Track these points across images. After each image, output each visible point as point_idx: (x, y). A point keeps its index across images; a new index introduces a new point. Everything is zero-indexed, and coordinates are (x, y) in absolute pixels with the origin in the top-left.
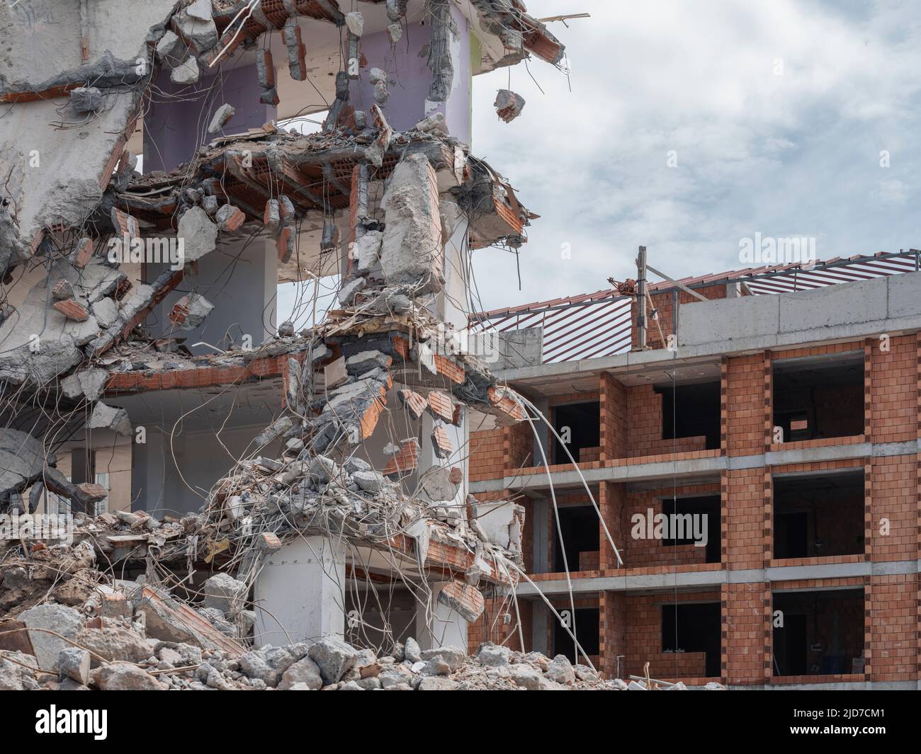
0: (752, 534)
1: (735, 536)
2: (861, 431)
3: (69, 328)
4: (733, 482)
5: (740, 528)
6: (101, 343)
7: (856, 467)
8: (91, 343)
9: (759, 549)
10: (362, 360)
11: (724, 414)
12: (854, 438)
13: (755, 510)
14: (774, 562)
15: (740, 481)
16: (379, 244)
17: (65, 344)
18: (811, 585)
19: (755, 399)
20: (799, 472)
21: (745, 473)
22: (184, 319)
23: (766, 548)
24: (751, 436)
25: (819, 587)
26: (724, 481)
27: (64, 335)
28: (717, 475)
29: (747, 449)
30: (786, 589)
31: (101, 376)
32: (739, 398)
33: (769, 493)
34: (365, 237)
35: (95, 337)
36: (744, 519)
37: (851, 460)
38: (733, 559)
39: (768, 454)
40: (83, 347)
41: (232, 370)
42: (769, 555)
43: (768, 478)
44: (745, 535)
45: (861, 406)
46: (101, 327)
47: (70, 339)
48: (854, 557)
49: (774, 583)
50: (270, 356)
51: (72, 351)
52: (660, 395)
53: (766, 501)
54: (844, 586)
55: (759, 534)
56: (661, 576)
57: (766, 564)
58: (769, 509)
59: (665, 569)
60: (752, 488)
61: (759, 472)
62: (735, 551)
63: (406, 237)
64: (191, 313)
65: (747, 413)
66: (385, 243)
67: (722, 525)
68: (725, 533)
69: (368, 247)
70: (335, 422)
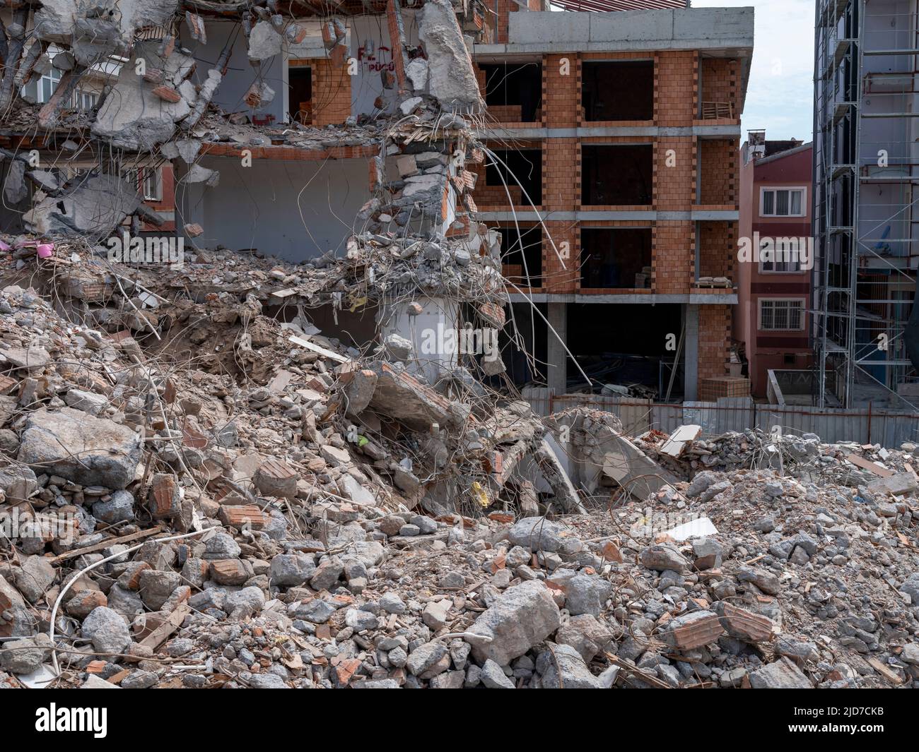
0: (565, 186)
1: (552, 186)
2: (651, 118)
3: (166, 108)
4: (550, 147)
5: (556, 181)
6: (193, 120)
7: (646, 142)
8: (187, 120)
9: (571, 197)
10: (427, 159)
11: (544, 97)
12: (646, 122)
13: (568, 169)
14: (582, 207)
15: (557, 147)
16: (426, 71)
17: (166, 121)
18: (611, 224)
19: (568, 87)
20: (602, 143)
21: (560, 141)
22: (257, 103)
23: (576, 197)
24: (565, 114)
25: (617, 226)
26: (544, 146)
27: (163, 114)
28: (538, 141)
29: (562, 123)
30: (592, 226)
31: (196, 146)
32: (556, 85)
33: (579, 157)
34: (413, 63)
35: (188, 116)
36: (559, 174)
37: (642, 137)
38: (550, 202)
39: (579, 129)
40: (179, 123)
41: (313, 151)
42: (579, 202)
43: (579, 146)
44: (560, 186)
45: (651, 100)
46: (190, 107)
47: (169, 117)
48: (644, 207)
49: (582, 222)
50: (347, 145)
51: (172, 126)
52: (484, 72)
53: (576, 163)
54: (636, 226)
55: (571, 186)
56: (494, 213)
57: (576, 209)
58: (579, 168)
59: (496, 208)
60: (566, 152)
61: (572, 141)
62: (552, 197)
63: (451, 69)
64: (263, 99)
65: (562, 97)
66: (432, 71)
67: (543, 178)
68: (545, 184)
69: (419, 72)
70: (417, 206)
